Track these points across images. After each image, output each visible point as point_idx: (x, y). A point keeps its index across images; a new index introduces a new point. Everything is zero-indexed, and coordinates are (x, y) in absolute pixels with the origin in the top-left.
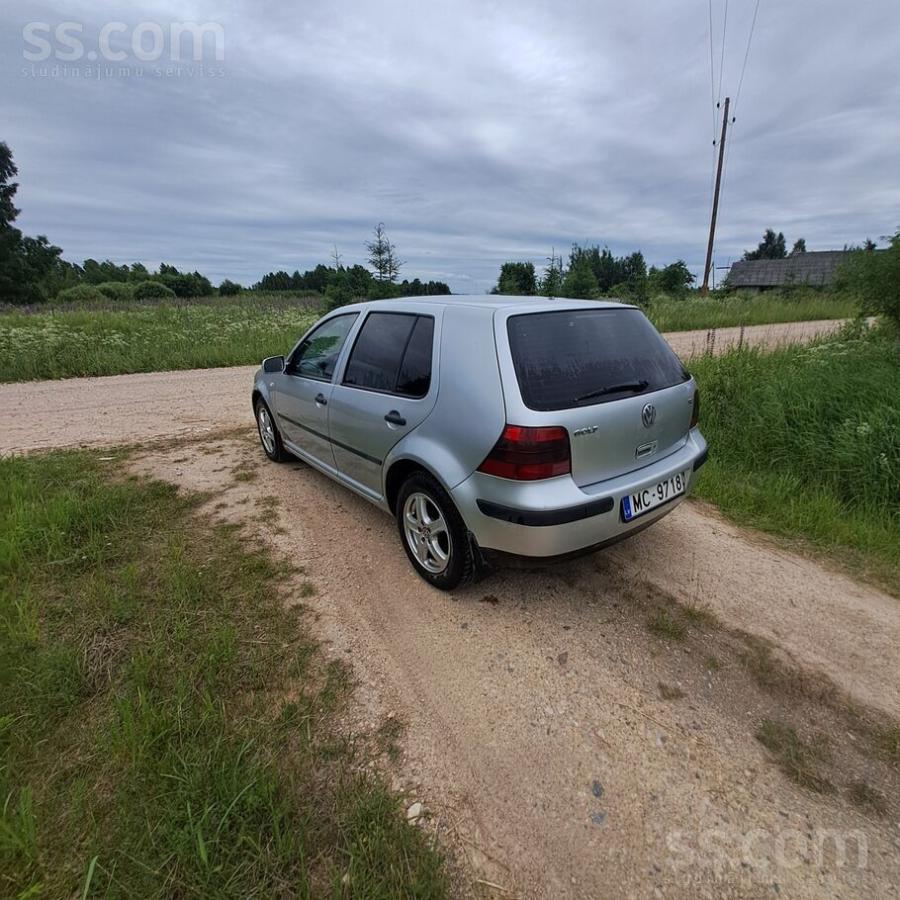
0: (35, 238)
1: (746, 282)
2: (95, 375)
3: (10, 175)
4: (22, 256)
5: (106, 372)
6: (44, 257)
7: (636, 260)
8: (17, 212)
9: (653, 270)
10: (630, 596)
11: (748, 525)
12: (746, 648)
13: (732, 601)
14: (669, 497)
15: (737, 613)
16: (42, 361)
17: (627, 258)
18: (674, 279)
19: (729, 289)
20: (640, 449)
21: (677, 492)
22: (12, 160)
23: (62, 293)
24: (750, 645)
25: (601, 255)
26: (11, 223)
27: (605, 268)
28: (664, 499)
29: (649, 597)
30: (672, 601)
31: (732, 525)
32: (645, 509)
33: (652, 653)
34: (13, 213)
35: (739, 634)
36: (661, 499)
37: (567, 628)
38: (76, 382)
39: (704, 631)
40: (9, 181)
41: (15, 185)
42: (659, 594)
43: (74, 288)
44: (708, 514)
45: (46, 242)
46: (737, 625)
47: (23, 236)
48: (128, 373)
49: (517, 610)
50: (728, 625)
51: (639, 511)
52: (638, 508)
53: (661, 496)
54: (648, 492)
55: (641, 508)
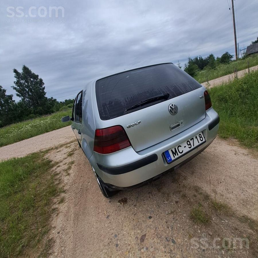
0: (50, 98)
1: (254, 51)
2: (58, 129)
3: (43, 85)
4: (48, 103)
5: (60, 128)
6: (53, 101)
7: (211, 56)
8: (46, 93)
9: (218, 58)
10: (185, 196)
11: (254, 147)
12: (250, 231)
13: (242, 195)
14: (195, 146)
15: (245, 203)
16: (46, 128)
17: (208, 57)
18: (226, 58)
19: (247, 56)
20: (172, 126)
21: (201, 142)
22: (43, 81)
23: (60, 109)
24: (252, 228)
25: (199, 59)
26: (45, 96)
27: (201, 62)
28: (193, 147)
29: (195, 196)
30: (207, 197)
31: (245, 148)
32: (180, 155)
33: (190, 235)
34: (45, 93)
35: (245, 219)
36: (190, 148)
37: (150, 217)
38: (54, 131)
39: (222, 218)
40: (43, 86)
41: (44, 87)
42: (201, 193)
43: (62, 108)
44: (233, 144)
45: (53, 98)
46: (244, 212)
47: (48, 98)
48: (65, 127)
49: (132, 206)
50: (238, 212)
51: (176, 157)
52: (176, 155)
53: (190, 146)
54: (181, 146)
55: (178, 155)
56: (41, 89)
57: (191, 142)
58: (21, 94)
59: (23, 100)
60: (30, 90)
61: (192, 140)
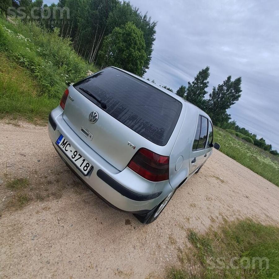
14: (76, 163)
21: (82, 169)
28: (74, 160)
32: (64, 149)
43: (230, 130)
52: (63, 146)
53: (73, 156)
54: (70, 146)
55: (63, 147)
56: (230, 102)
57: (77, 157)
58: (213, 95)
59: (210, 100)
60: (222, 98)
61: (80, 157)
